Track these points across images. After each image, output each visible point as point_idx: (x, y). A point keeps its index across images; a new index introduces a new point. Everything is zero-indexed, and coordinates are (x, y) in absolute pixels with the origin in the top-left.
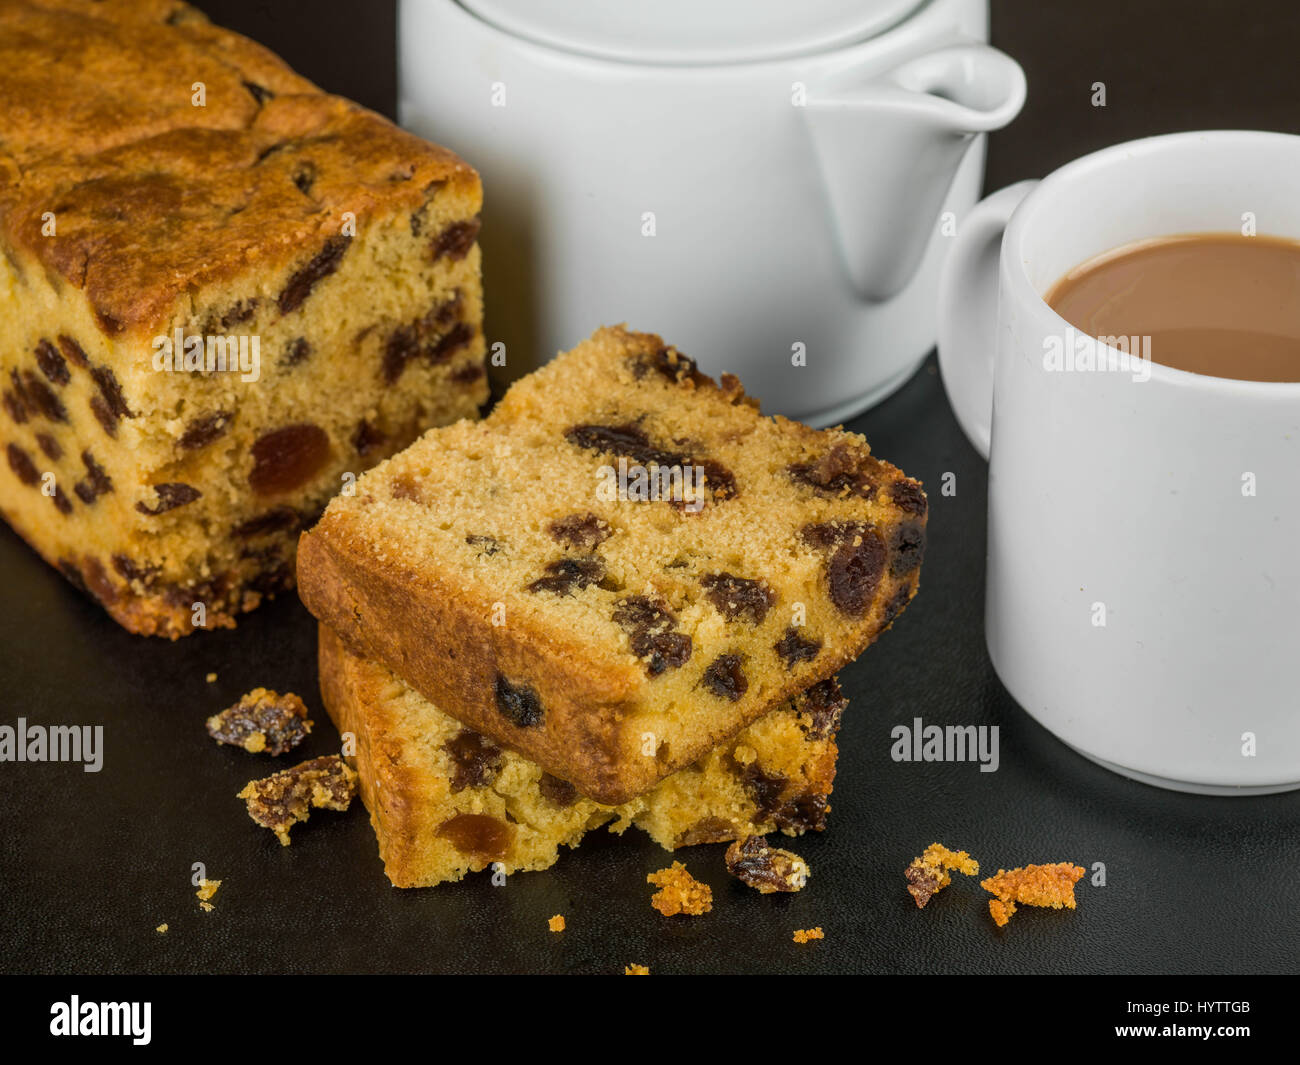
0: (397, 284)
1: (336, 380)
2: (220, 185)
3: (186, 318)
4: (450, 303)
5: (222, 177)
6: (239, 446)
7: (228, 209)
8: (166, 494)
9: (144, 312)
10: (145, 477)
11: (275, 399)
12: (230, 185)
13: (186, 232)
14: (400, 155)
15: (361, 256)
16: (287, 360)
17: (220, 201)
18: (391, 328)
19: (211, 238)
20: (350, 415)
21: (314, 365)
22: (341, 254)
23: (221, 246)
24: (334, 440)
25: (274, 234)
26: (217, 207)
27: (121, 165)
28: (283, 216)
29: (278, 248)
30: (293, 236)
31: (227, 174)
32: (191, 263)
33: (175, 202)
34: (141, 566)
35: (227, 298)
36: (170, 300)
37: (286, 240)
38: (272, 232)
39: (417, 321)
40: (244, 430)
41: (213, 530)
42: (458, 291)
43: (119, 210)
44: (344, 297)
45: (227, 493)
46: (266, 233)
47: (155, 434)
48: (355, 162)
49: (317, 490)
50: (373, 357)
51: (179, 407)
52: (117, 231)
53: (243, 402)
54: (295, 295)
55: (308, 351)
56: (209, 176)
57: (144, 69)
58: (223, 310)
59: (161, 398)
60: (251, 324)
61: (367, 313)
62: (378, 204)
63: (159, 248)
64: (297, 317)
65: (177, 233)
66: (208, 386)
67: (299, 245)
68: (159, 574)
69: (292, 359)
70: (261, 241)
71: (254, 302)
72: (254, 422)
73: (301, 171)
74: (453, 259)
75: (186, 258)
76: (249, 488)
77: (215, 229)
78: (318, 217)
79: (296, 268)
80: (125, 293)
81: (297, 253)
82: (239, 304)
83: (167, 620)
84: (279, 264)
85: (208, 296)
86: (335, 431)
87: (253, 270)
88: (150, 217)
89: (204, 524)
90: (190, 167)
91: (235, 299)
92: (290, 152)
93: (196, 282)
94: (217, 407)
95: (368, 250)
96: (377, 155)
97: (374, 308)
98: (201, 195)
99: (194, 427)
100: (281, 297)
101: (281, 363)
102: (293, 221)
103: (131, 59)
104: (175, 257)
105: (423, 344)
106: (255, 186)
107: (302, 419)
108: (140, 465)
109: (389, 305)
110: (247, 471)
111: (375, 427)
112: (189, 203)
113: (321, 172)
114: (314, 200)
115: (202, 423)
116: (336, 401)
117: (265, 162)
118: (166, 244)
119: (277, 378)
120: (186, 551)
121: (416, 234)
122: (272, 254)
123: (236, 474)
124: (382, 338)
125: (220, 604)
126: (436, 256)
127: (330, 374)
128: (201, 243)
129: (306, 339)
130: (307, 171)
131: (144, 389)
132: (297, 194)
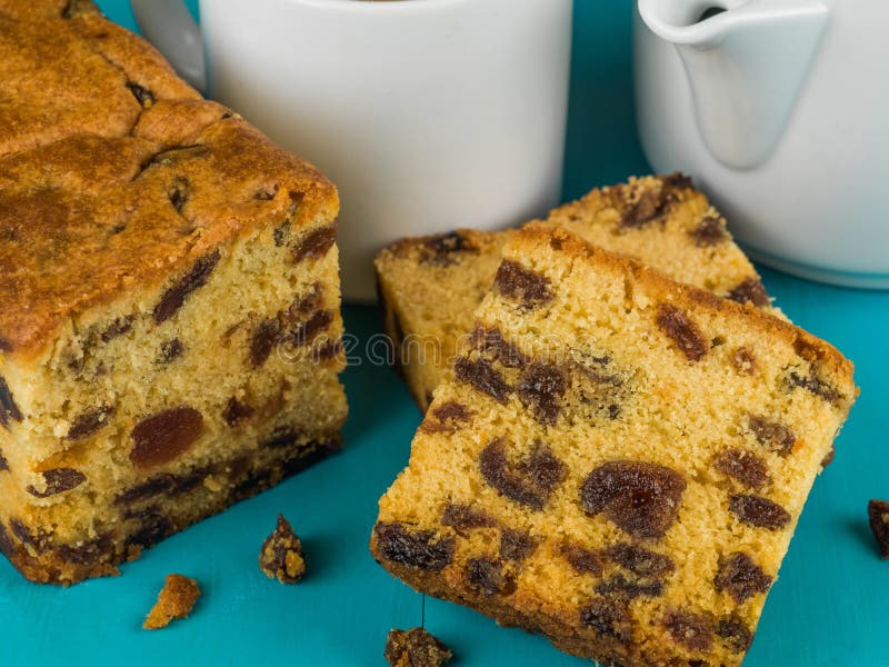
0: (262, 285)
1: (207, 370)
2: (104, 202)
3: (69, 340)
4: (311, 296)
5: (104, 193)
6: (121, 432)
7: (110, 228)
8: (54, 481)
9: (29, 337)
10: (36, 465)
11: (152, 391)
12: (112, 202)
13: (70, 255)
14: (265, 172)
15: (229, 269)
16: (162, 359)
17: (102, 219)
18: (257, 322)
19: (92, 262)
20: (221, 395)
21: (188, 361)
22: (211, 270)
23: (100, 272)
24: (206, 417)
25: (149, 260)
26: (99, 226)
27: (15, 178)
28: (157, 238)
29: (152, 272)
30: (166, 260)
31: (110, 190)
32: (73, 291)
33: (62, 223)
34: (35, 534)
35: (106, 317)
36: (53, 328)
37: (159, 265)
38: (147, 256)
39: (280, 313)
40: (125, 418)
41: (99, 500)
42: (317, 286)
43: (12, 229)
44: (214, 303)
45: (110, 470)
46: (142, 258)
47: (44, 433)
48: (224, 179)
49: (192, 458)
50: (242, 347)
51: (66, 406)
52: (10, 253)
53: (123, 396)
54: (169, 306)
55: (182, 350)
56: (94, 192)
57: (39, 67)
58: (103, 327)
59: (48, 404)
60: (129, 335)
61: (234, 313)
62: (244, 225)
63: (45, 271)
64: (171, 323)
65: (62, 255)
66: (91, 387)
67: (171, 268)
68: (50, 539)
69: (167, 358)
70: (137, 267)
71: (131, 318)
72: (134, 411)
73: (176, 187)
74: (314, 259)
75: (68, 285)
76: (130, 464)
77: (97, 251)
78: (189, 239)
79: (169, 285)
80: (13, 318)
81: (170, 274)
82: (117, 321)
83: (60, 572)
84: (153, 285)
85: (88, 320)
86: (207, 410)
87: (129, 293)
88: (40, 237)
89: (91, 496)
90: (78, 181)
91: (114, 318)
92: (168, 165)
93: (77, 310)
94: (99, 404)
95: (236, 263)
96: (244, 172)
97: (241, 307)
98: (86, 213)
99: (78, 422)
100: (155, 311)
101: (158, 361)
102: (165, 245)
103: (27, 57)
104: (59, 282)
105: (287, 332)
106: (135, 203)
107: (177, 404)
108: (31, 457)
109: (254, 304)
110: (128, 451)
111: (243, 404)
112: (75, 224)
113: (194, 190)
114: (187, 220)
115: (86, 419)
116: (207, 387)
117: (146, 175)
118: (53, 267)
119: (154, 374)
120: (75, 519)
121: (278, 244)
122: (147, 278)
123: (118, 453)
124: (249, 331)
125: (107, 557)
126: (297, 260)
127: (203, 364)
128: (84, 267)
129: (180, 340)
130: (181, 188)
131: (32, 399)
132: (171, 214)
